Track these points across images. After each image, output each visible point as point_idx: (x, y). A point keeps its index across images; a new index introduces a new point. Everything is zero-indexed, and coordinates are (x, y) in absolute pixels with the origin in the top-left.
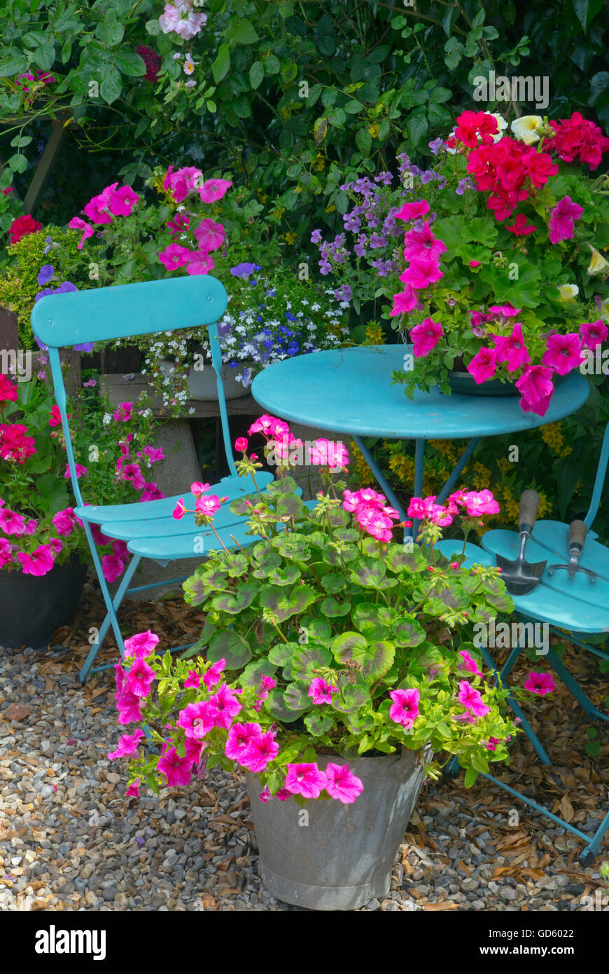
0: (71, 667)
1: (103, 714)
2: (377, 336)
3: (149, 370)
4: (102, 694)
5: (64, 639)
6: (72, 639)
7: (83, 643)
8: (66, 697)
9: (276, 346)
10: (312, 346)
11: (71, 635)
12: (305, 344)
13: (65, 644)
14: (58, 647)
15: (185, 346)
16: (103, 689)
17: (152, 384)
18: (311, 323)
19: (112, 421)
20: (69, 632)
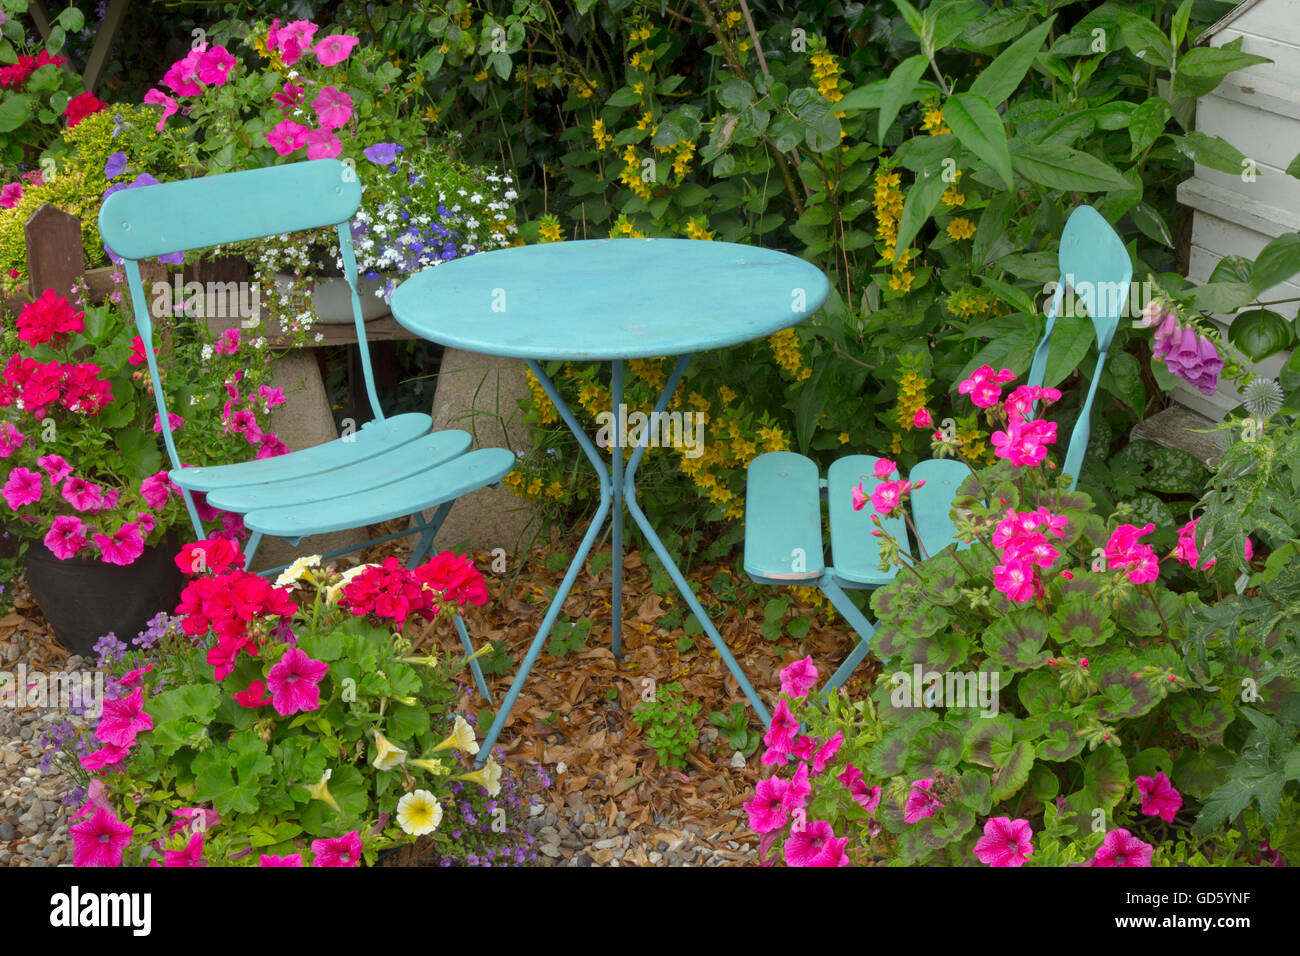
2: (554, 233)
9: (427, 250)
10: (473, 247)
12: (464, 246)
15: (306, 253)
18: (471, 219)
19: (214, 354)
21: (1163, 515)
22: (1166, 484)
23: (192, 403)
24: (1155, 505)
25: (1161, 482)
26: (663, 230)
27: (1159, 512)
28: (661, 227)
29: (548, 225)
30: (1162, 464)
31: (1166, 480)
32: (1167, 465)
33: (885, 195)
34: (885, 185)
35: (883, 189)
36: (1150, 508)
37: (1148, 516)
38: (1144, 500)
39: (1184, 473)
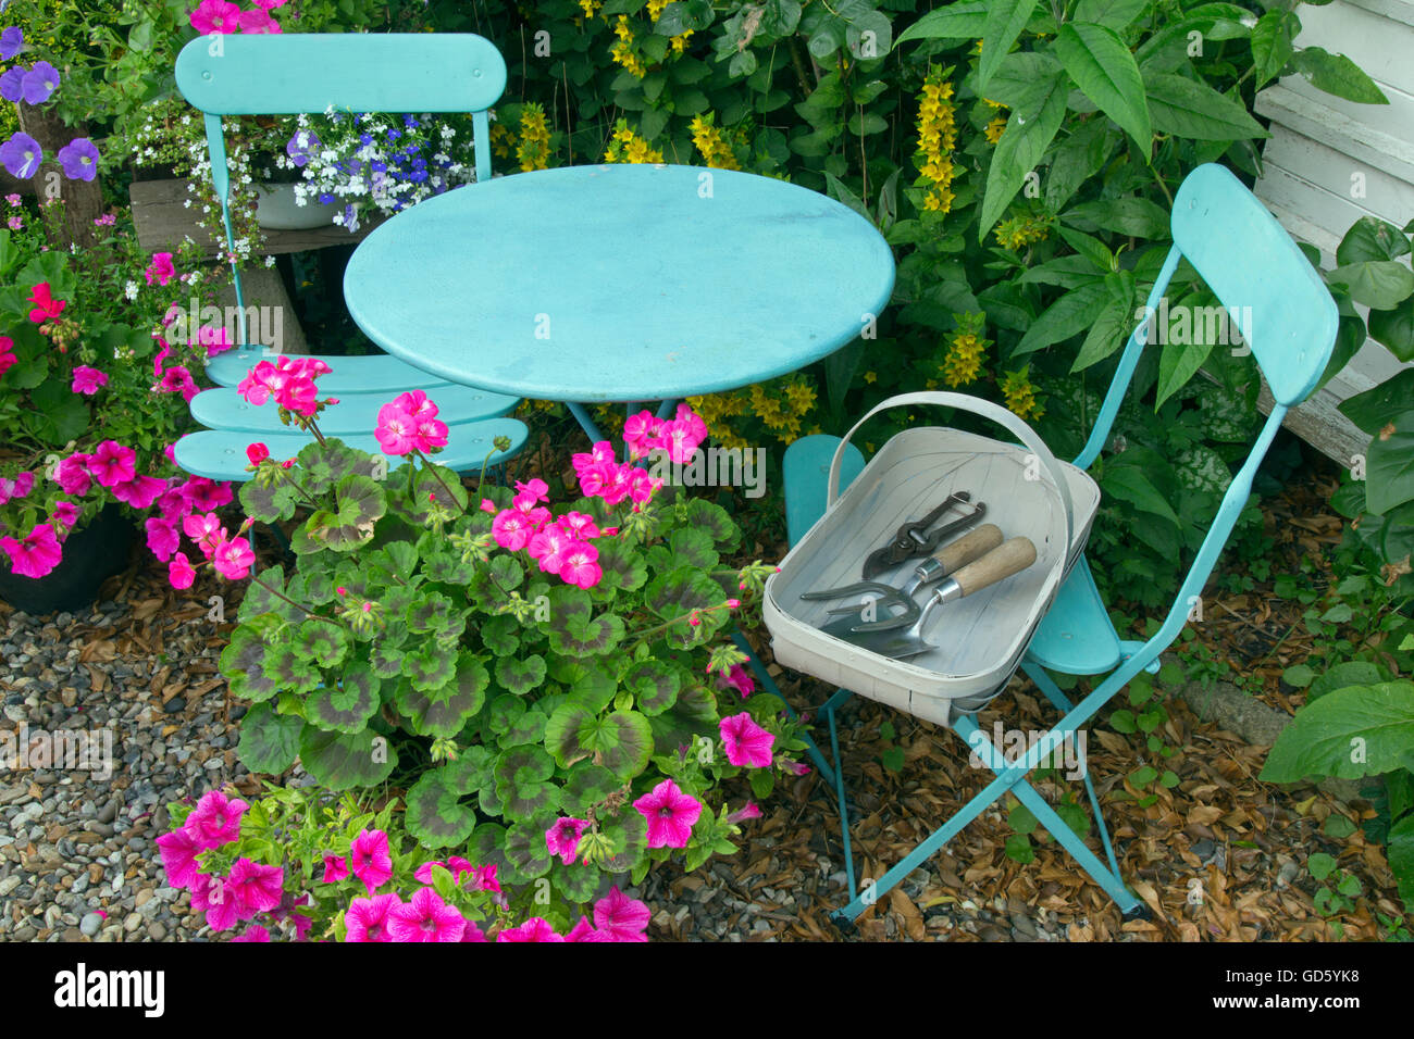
0: (129, 645)
1: (180, 737)
2: (538, 125)
3: (195, 200)
4: (179, 695)
5: (118, 591)
6: (130, 588)
7: (147, 594)
8: (123, 705)
9: (392, 169)
10: (447, 159)
11: (128, 583)
12: (437, 157)
13: (120, 598)
14: (112, 606)
15: (248, 164)
16: (178, 686)
17: (202, 225)
18: (446, 128)
19: (139, 294)
20: (123, 581)
21: (1220, 472)
22: (1219, 431)
23: (117, 356)
24: (1211, 460)
25: (1212, 428)
26: (657, 109)
27: (1215, 468)
28: (655, 105)
29: (531, 114)
30: (1211, 405)
31: (1219, 426)
32: (1218, 406)
33: (934, 109)
34: (936, 97)
35: (932, 101)
36: (1204, 463)
37: (1202, 472)
38: (1198, 454)
39: (1238, 417)
